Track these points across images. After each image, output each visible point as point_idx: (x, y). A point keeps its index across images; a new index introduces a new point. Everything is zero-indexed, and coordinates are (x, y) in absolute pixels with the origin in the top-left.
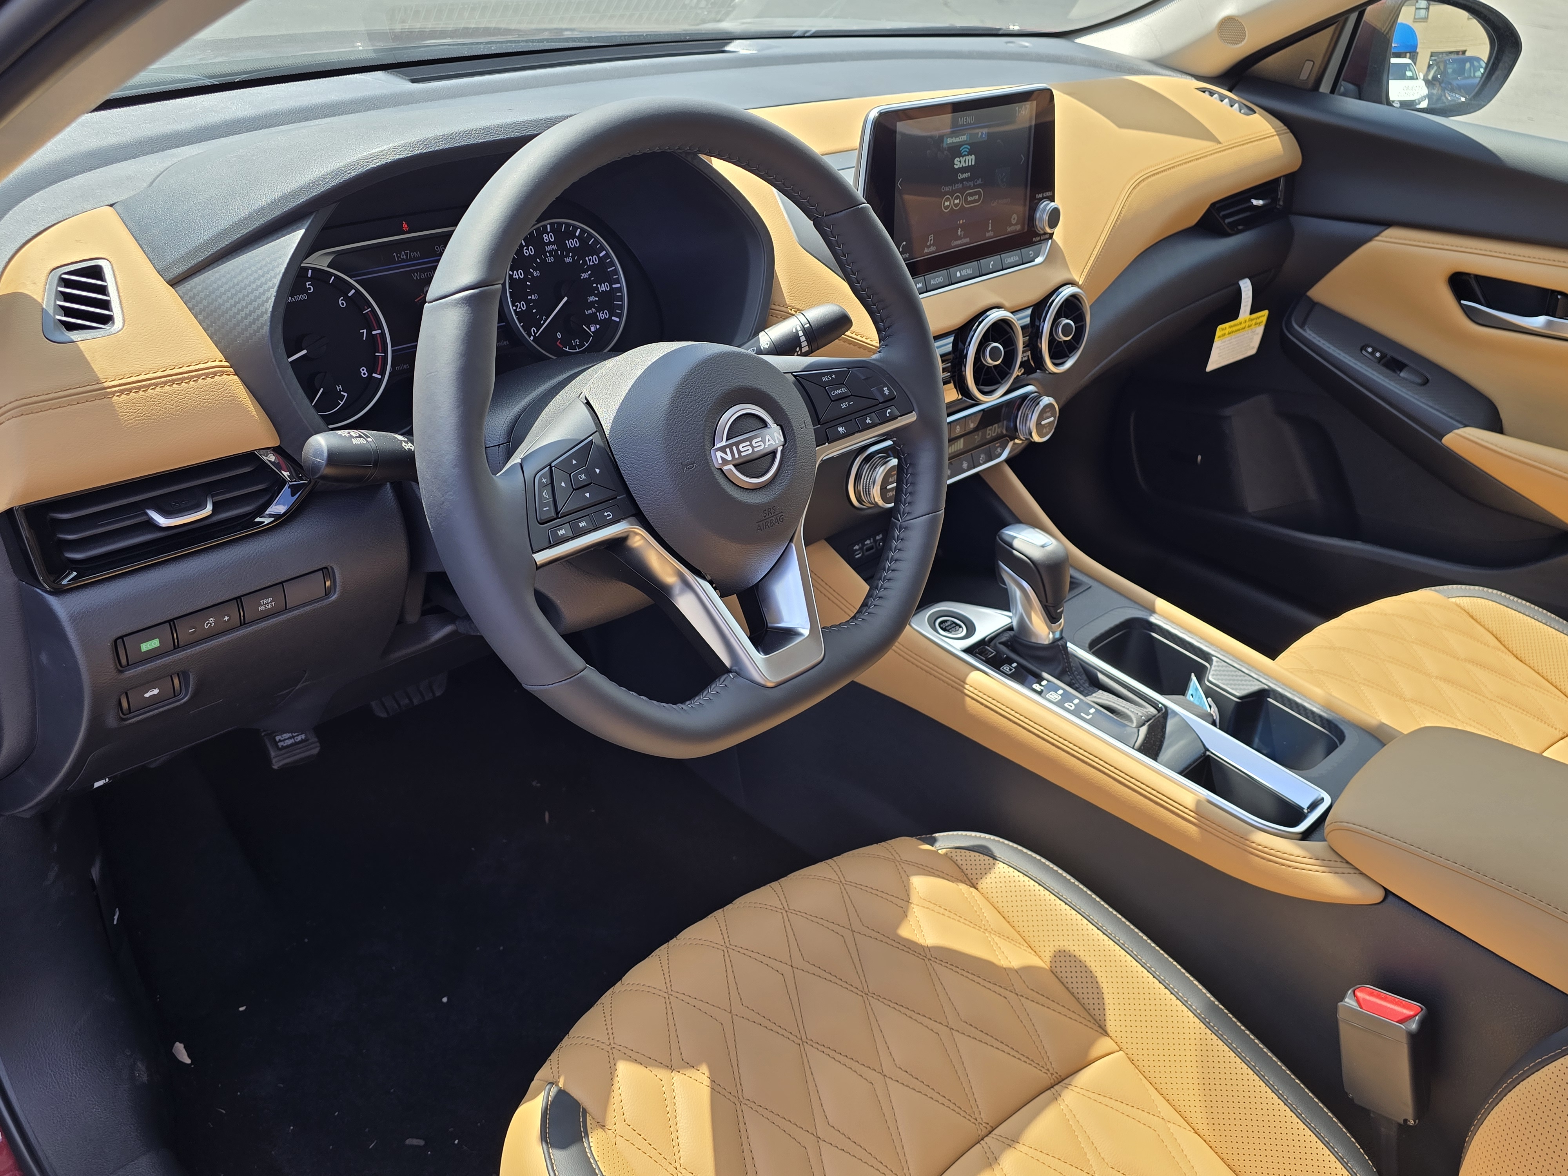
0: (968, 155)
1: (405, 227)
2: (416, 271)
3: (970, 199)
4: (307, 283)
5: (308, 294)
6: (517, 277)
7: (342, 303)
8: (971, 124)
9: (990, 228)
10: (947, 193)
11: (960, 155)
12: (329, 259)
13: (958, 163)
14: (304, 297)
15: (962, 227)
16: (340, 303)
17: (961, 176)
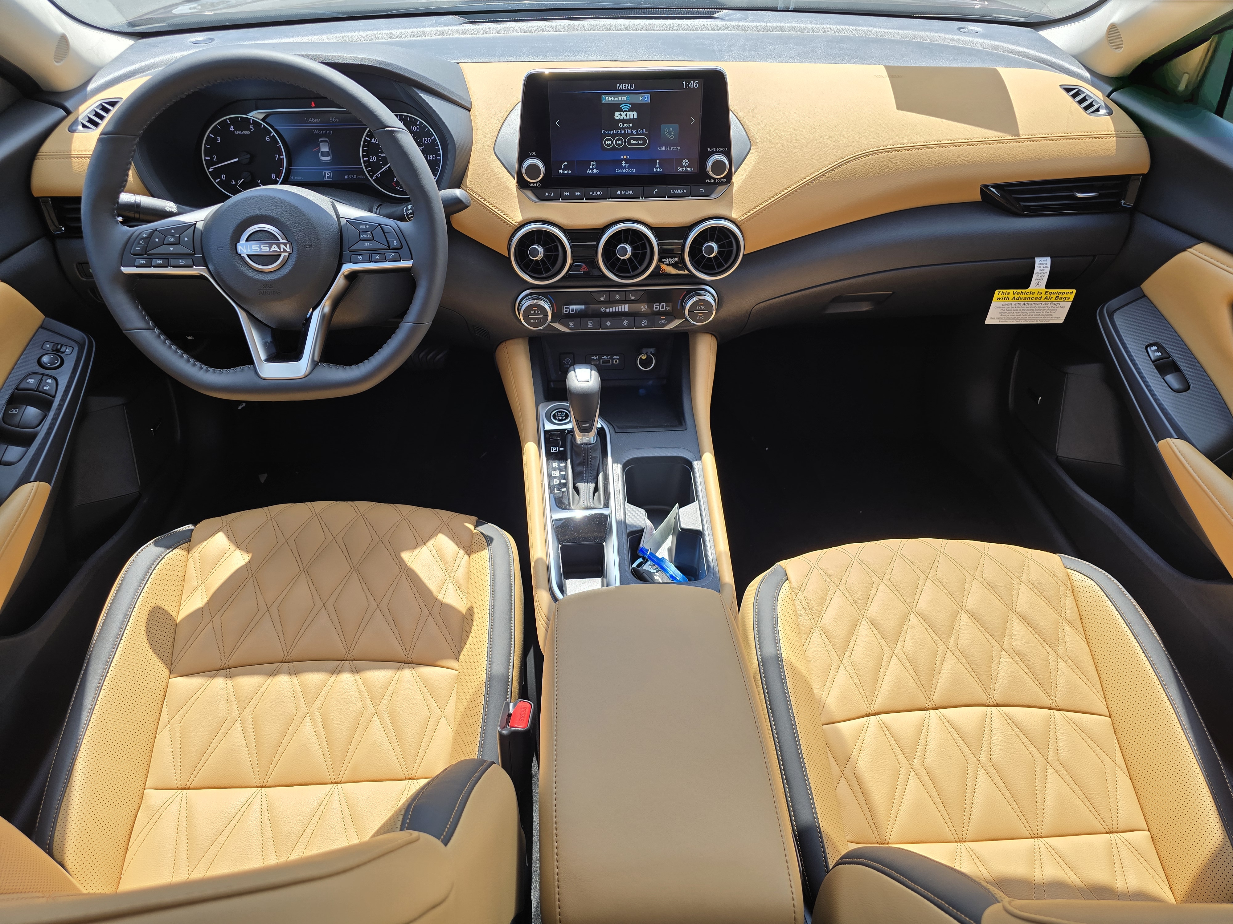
0: (629, 111)
1: (313, 104)
2: (316, 129)
3: (632, 142)
4: (251, 126)
5: (250, 131)
6: (374, 142)
7: (268, 139)
8: (631, 90)
9: (658, 166)
10: (609, 135)
11: (620, 110)
12: (261, 116)
13: (617, 115)
14: (248, 132)
15: (627, 161)
16: (267, 139)
17: (621, 125)
